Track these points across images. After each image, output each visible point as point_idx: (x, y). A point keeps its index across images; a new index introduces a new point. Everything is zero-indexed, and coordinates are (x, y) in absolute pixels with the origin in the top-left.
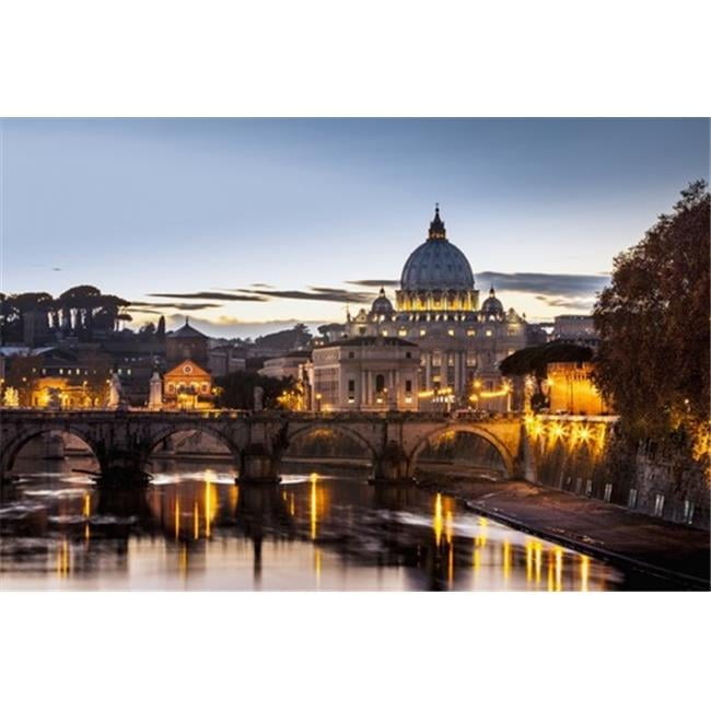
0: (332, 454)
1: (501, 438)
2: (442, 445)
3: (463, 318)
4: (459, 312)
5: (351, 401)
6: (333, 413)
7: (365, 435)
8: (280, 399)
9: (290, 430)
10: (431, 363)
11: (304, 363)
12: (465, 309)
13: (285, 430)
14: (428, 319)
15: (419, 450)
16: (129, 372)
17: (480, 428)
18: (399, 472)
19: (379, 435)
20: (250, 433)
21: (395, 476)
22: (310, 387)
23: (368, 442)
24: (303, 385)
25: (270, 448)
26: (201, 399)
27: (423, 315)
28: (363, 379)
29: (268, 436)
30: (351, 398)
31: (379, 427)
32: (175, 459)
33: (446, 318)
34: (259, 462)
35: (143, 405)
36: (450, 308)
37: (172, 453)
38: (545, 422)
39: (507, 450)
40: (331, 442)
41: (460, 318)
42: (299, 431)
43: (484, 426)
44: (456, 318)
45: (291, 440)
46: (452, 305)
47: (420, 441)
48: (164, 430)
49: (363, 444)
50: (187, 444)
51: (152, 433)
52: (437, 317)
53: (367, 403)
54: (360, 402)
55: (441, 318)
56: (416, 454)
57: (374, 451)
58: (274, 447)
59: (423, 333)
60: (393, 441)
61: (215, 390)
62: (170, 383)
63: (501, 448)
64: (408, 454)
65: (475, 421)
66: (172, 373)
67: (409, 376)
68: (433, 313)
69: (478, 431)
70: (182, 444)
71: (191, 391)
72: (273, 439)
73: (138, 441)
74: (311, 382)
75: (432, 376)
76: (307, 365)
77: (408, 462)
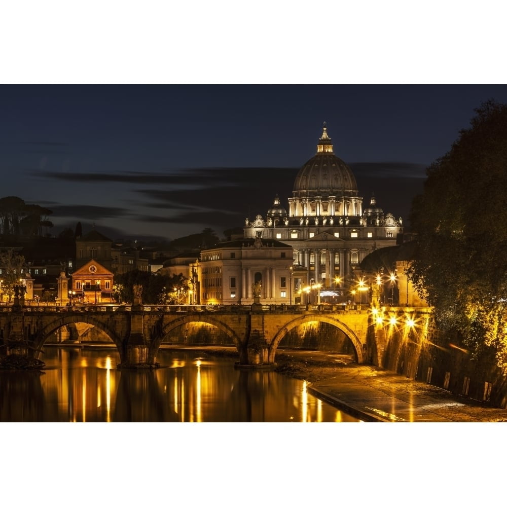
0: (214, 342)
1: (352, 327)
2: (308, 334)
3: (347, 222)
4: (344, 217)
5: (233, 296)
6: (216, 306)
7: (231, 326)
8: (171, 294)
9: (165, 322)
10: (319, 262)
11: (194, 262)
12: (349, 214)
13: (160, 322)
14: (317, 223)
15: (279, 338)
16: (45, 271)
17: (333, 318)
18: (261, 358)
19: (244, 326)
20: (129, 325)
21: (258, 361)
22: (198, 283)
23: (234, 332)
24: (192, 281)
25: (148, 338)
26: (104, 295)
27: (312, 219)
28: (244, 276)
29: (146, 327)
30: (233, 293)
31: (244, 318)
32: (80, 347)
33: (332, 222)
34: (137, 349)
35: (53, 301)
36: (337, 214)
37: (78, 342)
38: (386, 313)
39: (357, 338)
40: (213, 332)
41: (344, 222)
42: (173, 322)
43: (336, 316)
44: (341, 223)
45: (167, 331)
46: (337, 210)
47: (280, 330)
48: (55, 322)
49: (230, 333)
50: (89, 334)
51: (44, 325)
52: (324, 222)
53: (247, 297)
54: (241, 296)
55: (328, 222)
56: (276, 342)
57: (239, 339)
58: (152, 337)
59: (312, 235)
60: (256, 331)
61: (115, 287)
62: (76, 281)
63: (351, 336)
64: (269, 341)
65: (328, 313)
66: (79, 272)
67: (284, 274)
68: (321, 218)
69: (331, 322)
70: (85, 335)
71: (95, 288)
72: (150, 330)
73: (32, 333)
74: (200, 279)
75: (320, 272)
76: (196, 265)
77: (270, 349)
